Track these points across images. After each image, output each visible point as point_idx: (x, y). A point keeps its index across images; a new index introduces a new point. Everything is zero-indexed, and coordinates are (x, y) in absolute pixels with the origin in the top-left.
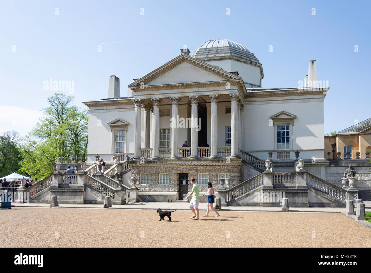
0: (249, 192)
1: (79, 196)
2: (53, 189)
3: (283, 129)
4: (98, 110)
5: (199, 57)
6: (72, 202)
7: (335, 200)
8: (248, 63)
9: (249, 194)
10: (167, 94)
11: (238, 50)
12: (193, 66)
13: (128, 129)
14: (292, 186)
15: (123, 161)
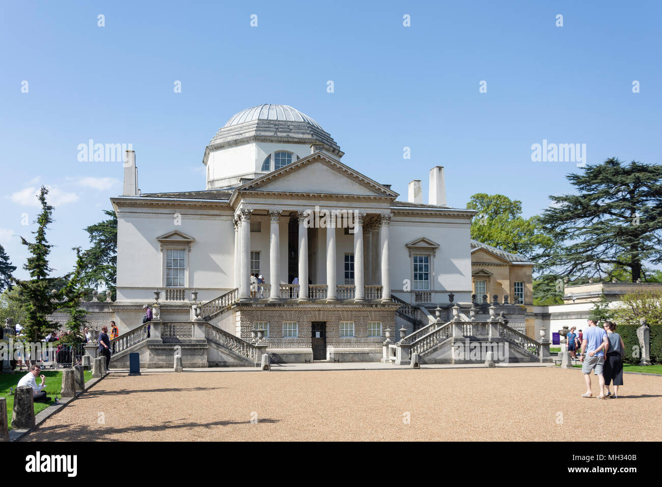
0: (436, 347)
1: (199, 357)
2: (155, 345)
3: (421, 261)
4: (136, 213)
5: (263, 133)
6: (189, 365)
7: (529, 354)
8: (330, 151)
9: (437, 348)
10: (293, 205)
11: (317, 129)
12: (331, 170)
13: (192, 249)
14: (484, 338)
15: (184, 299)
